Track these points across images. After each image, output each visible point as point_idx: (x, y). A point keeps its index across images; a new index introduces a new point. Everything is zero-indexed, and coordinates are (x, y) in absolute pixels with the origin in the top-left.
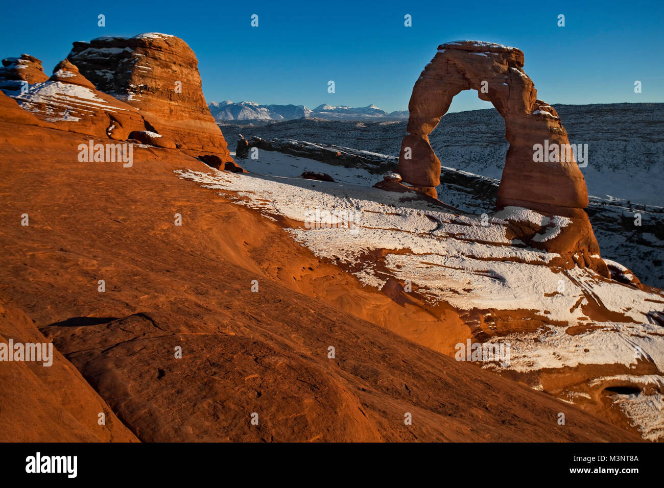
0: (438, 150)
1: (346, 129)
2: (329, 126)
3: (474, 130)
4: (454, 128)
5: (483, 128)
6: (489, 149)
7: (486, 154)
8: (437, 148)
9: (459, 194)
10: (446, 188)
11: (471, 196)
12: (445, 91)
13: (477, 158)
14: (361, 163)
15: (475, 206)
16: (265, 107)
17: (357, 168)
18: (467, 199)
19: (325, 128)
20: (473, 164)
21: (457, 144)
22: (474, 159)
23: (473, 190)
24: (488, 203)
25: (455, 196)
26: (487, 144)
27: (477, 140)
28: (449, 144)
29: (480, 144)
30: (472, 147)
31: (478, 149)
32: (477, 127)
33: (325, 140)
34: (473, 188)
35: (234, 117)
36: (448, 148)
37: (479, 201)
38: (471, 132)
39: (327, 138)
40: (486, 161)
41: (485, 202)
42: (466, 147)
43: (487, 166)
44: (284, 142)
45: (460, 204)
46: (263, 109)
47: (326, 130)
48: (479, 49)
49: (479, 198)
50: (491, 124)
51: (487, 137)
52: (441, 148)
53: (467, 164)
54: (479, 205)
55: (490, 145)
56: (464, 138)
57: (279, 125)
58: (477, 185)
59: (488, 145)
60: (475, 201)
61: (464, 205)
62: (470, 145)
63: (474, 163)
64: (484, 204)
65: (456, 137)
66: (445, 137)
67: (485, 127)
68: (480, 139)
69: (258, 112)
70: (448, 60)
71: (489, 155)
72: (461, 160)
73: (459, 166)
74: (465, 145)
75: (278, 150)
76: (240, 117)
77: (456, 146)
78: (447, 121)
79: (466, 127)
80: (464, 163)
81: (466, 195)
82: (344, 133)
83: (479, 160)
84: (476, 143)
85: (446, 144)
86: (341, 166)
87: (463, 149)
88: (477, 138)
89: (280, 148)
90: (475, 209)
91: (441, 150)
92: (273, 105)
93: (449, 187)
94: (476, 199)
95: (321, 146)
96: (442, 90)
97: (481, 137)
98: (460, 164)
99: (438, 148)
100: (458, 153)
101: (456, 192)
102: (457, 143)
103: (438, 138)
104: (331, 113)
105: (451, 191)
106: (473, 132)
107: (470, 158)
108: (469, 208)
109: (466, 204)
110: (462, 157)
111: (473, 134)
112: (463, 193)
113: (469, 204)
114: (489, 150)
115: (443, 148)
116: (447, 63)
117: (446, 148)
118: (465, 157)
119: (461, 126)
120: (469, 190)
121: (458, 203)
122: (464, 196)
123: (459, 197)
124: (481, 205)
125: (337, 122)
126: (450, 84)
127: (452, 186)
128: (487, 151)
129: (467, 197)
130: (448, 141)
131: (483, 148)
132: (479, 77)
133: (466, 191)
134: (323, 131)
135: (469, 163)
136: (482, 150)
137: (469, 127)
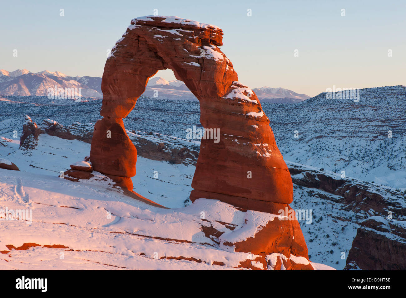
0: (307, 143)
1: (181, 112)
2: (160, 107)
3: (357, 116)
4: (330, 113)
5: (370, 113)
6: (378, 142)
7: (374, 150)
8: (305, 140)
9: (323, 203)
10: (306, 194)
11: (339, 205)
12: (136, 70)
13: (361, 155)
14: (191, 157)
15: (345, 220)
16: (75, 79)
17: (186, 164)
18: (334, 210)
19: (154, 110)
20: (354, 162)
21: (333, 135)
22: (356, 156)
23: (342, 197)
24: (363, 215)
25: (317, 204)
26: (374, 135)
27: (361, 130)
28: (323, 135)
29: (365, 135)
30: (353, 139)
31: (363, 143)
32: (362, 112)
33: (154, 126)
34: (343, 195)
35: (31, 91)
36: (321, 139)
37: (351, 213)
38: (353, 119)
39: (156, 124)
40: (373, 159)
41: (358, 214)
42: (345, 140)
43: (375, 166)
44: (87, 128)
45: (324, 217)
46: (72, 82)
47: (155, 112)
48: (170, 26)
49: (351, 208)
50: (380, 108)
51: (376, 126)
52: (311, 139)
53: (346, 163)
54: (351, 218)
55: (379, 137)
56: (343, 126)
57: (90, 105)
58: (348, 191)
59: (376, 137)
60: (345, 212)
61: (330, 218)
62: (351, 137)
63: (356, 161)
64: (357, 217)
65: (331, 125)
66: (317, 125)
67: (372, 112)
68: (365, 129)
69: (64, 87)
70: (139, 37)
71: (378, 150)
72: (337, 156)
73: (336, 165)
74: (344, 137)
75: (79, 138)
76: (39, 92)
77: (332, 137)
78: (319, 102)
79: (345, 112)
80: (342, 161)
81: (333, 205)
82: (179, 117)
83: (363, 158)
84: (360, 134)
85: (317, 135)
86: (164, 162)
87: (342, 142)
88: (361, 128)
89: (82, 135)
90: (344, 223)
91: (311, 142)
92: (87, 77)
93: (310, 194)
94: (346, 210)
95: (139, 134)
96: (132, 69)
97: (367, 126)
98: (337, 163)
99: (307, 139)
100: (334, 147)
101: (318, 200)
102: (333, 133)
103: (307, 126)
104: (166, 90)
105: (313, 198)
106: (356, 119)
107: (352, 154)
108: (336, 222)
109: (333, 217)
110: (340, 153)
111: (356, 121)
112: (329, 201)
113: (337, 218)
114: (378, 144)
115: (315, 140)
116: (138, 40)
117: (318, 140)
118: (344, 152)
119: (339, 111)
120: (337, 197)
121: (321, 215)
122: (330, 205)
123: (323, 207)
124: (354, 218)
125: (171, 102)
126: (140, 62)
127: (313, 192)
128: (375, 146)
129: (334, 207)
130: (321, 130)
131: (369, 141)
132: (170, 56)
133: (332, 199)
134: (151, 113)
135: (349, 161)
136: (369, 143)
137: (350, 112)
